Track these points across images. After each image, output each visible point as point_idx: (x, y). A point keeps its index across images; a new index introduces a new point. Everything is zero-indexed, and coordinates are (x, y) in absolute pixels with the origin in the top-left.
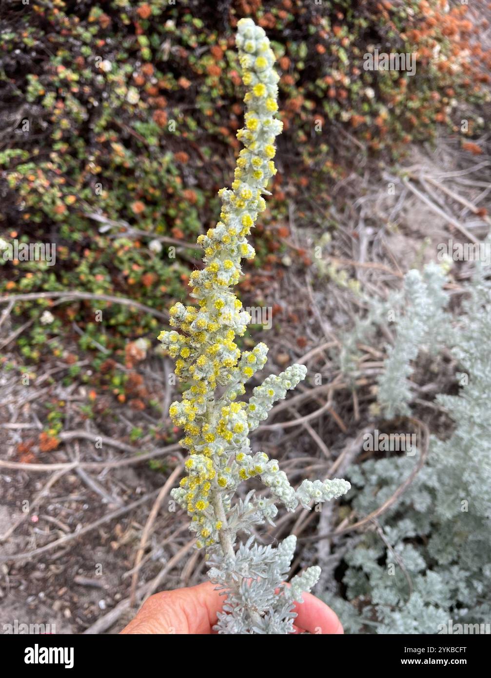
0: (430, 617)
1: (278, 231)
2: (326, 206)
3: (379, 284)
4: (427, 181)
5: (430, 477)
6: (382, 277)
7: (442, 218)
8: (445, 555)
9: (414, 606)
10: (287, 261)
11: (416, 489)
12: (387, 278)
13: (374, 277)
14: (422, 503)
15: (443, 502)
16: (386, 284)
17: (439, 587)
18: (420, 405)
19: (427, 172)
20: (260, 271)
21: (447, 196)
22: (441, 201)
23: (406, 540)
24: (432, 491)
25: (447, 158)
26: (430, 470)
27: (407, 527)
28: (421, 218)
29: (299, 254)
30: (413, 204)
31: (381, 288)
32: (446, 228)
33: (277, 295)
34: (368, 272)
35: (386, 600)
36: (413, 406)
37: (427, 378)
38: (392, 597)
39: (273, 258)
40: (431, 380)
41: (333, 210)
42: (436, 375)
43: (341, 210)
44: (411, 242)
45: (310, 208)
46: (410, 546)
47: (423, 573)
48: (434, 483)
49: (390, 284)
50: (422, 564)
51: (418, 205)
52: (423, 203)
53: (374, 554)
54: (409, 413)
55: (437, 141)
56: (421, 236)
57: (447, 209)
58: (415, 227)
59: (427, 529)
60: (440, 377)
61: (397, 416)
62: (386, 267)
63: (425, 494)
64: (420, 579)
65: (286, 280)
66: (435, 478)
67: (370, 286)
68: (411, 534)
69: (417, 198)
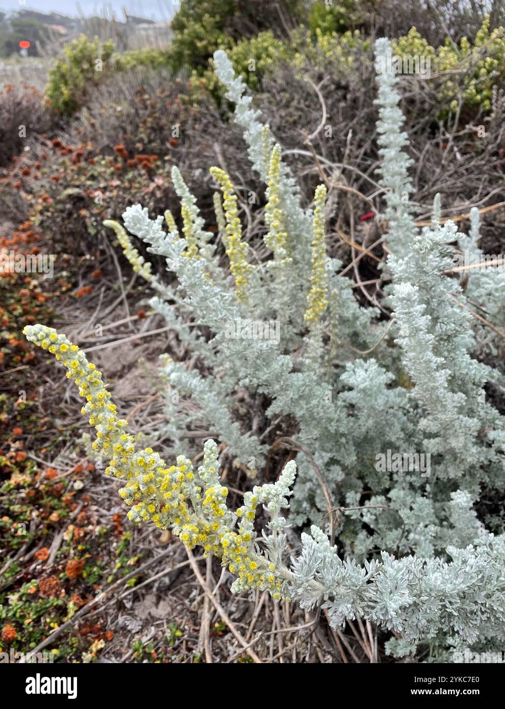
0: (420, 510)
1: (47, 478)
2: (51, 426)
3: (149, 419)
4: (86, 337)
5: (322, 457)
6: (145, 413)
7: (125, 343)
8: (383, 480)
9: (408, 518)
10: (78, 485)
11: (326, 474)
12: (148, 410)
13: (141, 420)
14: (338, 474)
15: (343, 457)
16: (152, 413)
17: (402, 493)
18: (265, 437)
19: (79, 333)
20: (72, 515)
21: (109, 330)
22: (111, 337)
23: (362, 503)
24: (333, 462)
25: (77, 313)
26: (317, 454)
27: (352, 497)
28: (114, 358)
29: (79, 473)
30: (99, 358)
31: (153, 420)
32: (136, 345)
33: (104, 512)
34: (134, 423)
35: (397, 538)
36: (263, 443)
37: (247, 421)
38: (397, 533)
39: (67, 496)
40: (251, 420)
41: (58, 422)
42: (248, 412)
43: (64, 415)
44: (129, 376)
45: (45, 440)
46: (367, 502)
47: (389, 500)
48: (327, 456)
49: (154, 410)
50: (381, 498)
51: (101, 354)
52: (102, 350)
53: (363, 534)
54: (267, 447)
55: (58, 312)
56: (131, 366)
57: (120, 336)
58: (119, 367)
59: (360, 484)
60: (251, 411)
61: (266, 457)
62: (139, 405)
63: (332, 468)
64: (392, 505)
65: (95, 496)
66: (324, 454)
67: (147, 428)
68: (358, 496)
69: (95, 351)
